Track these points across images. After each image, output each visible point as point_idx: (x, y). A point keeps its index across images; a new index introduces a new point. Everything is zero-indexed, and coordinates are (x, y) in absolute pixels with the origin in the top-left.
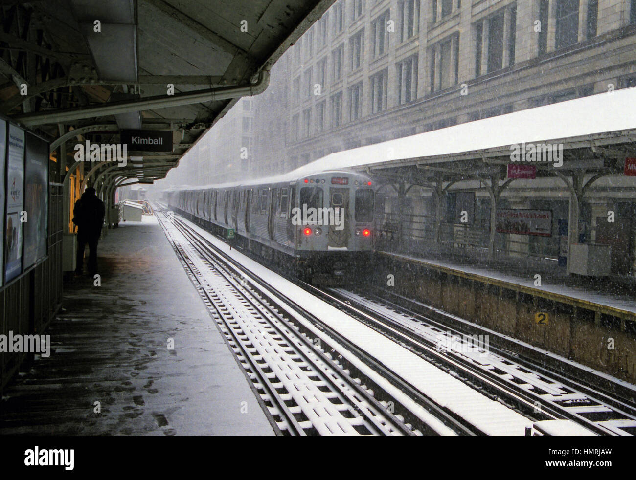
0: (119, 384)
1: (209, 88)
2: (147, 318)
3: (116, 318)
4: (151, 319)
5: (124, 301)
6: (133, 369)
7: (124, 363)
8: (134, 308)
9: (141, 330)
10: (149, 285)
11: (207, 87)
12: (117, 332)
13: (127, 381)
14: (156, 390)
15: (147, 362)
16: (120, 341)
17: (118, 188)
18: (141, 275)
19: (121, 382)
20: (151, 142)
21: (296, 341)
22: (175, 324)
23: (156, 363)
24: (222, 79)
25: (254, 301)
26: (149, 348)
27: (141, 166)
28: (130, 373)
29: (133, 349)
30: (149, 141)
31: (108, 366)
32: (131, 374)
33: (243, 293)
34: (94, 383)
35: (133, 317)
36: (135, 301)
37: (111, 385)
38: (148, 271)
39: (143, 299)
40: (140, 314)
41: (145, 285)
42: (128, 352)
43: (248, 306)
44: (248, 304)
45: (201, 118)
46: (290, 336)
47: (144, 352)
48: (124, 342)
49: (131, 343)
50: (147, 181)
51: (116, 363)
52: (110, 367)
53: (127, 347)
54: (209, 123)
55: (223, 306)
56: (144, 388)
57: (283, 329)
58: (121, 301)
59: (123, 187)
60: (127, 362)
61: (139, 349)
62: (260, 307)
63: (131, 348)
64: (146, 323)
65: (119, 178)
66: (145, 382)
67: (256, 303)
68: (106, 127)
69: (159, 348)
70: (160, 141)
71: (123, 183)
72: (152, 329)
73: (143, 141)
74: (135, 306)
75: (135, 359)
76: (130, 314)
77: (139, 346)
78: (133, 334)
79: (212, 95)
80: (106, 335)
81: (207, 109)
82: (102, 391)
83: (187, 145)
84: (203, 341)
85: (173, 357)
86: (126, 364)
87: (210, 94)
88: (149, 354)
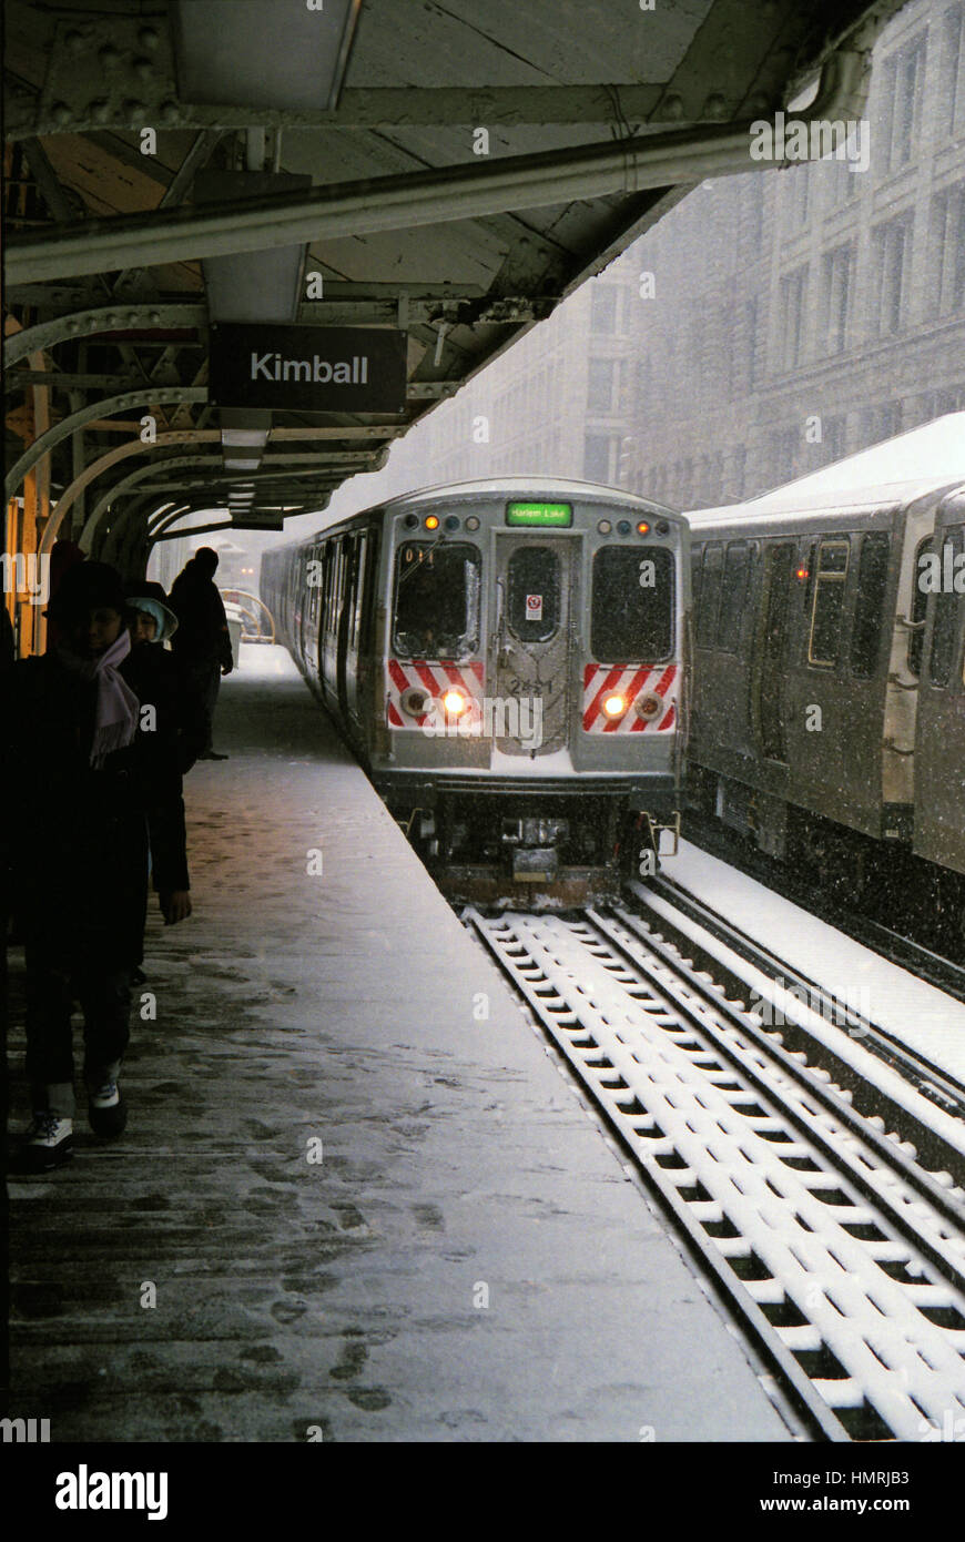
0: (227, 1355)
1: (609, 137)
2: (308, 1056)
3: (192, 1056)
4: (324, 1059)
5: (216, 983)
6: (279, 1287)
7: (242, 1256)
8: (255, 1011)
9: (291, 1108)
10: (298, 918)
11: (601, 133)
12: (198, 1113)
13: (260, 1343)
14: (379, 1390)
15: (327, 1257)
16: (217, 1154)
17: (158, 545)
18: (264, 876)
19: (235, 1347)
20: (323, 372)
21: (847, 1147)
22: (416, 1087)
23: (364, 1261)
24: (665, 96)
25: (664, 976)
26: (331, 1188)
27: (253, 464)
28: (267, 1304)
29: (270, 1191)
30: (316, 370)
31: (181, 1266)
32: (274, 1312)
33: (623, 944)
34: (131, 1349)
35: (256, 1050)
36: (253, 984)
37: (197, 1359)
38: (286, 861)
39: (281, 974)
40: (276, 1038)
41: (281, 916)
42: (248, 1205)
43: (646, 996)
44: (643, 987)
45: (515, 277)
46: (821, 1123)
47: (314, 1210)
48: (232, 1160)
49: (258, 1167)
50: (259, 520)
51: (209, 1256)
52: (187, 1274)
53: (247, 1185)
54: (544, 296)
55: (553, 993)
56: (333, 1382)
57: (792, 1096)
58: (203, 981)
59: (174, 542)
60: (254, 1256)
61: (294, 1195)
62: (693, 1003)
63: (260, 1191)
64: (308, 1076)
65: (165, 507)
66: (331, 1351)
67: (676, 988)
68: (152, 314)
69: (370, 1194)
70: (355, 371)
71: (174, 527)
72: (331, 1103)
73: (292, 369)
74: (255, 1002)
75: (282, 1238)
76: (239, 1037)
77: (292, 1179)
78: (264, 1128)
79: (625, 168)
80: (157, 1125)
81: (539, 241)
82: (167, 1389)
83: (438, 386)
84: (538, 1169)
85: (430, 1237)
86: (249, 1264)
87: (618, 161)
88: (334, 1217)
